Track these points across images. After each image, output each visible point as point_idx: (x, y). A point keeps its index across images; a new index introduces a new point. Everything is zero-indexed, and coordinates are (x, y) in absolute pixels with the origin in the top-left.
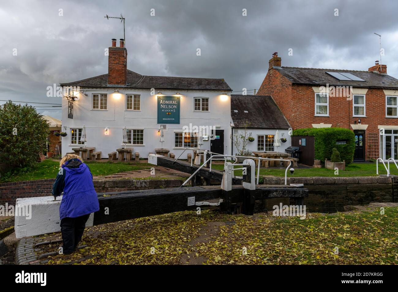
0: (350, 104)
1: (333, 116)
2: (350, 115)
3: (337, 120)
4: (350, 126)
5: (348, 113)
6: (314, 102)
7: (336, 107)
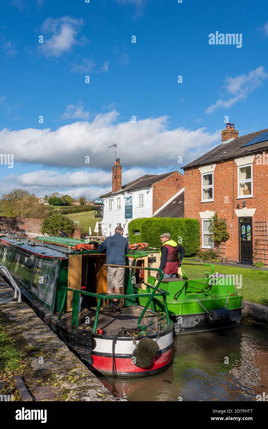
0: (234, 181)
1: (217, 201)
2: (235, 197)
3: (221, 206)
4: (233, 212)
5: (232, 195)
6: (201, 185)
7: (220, 187)
